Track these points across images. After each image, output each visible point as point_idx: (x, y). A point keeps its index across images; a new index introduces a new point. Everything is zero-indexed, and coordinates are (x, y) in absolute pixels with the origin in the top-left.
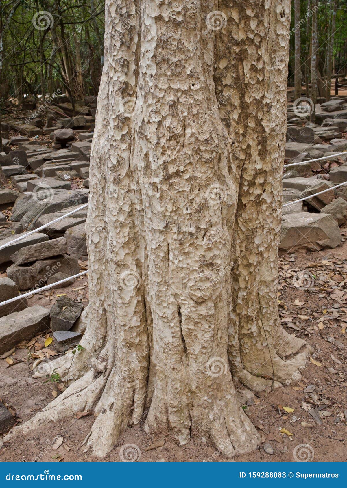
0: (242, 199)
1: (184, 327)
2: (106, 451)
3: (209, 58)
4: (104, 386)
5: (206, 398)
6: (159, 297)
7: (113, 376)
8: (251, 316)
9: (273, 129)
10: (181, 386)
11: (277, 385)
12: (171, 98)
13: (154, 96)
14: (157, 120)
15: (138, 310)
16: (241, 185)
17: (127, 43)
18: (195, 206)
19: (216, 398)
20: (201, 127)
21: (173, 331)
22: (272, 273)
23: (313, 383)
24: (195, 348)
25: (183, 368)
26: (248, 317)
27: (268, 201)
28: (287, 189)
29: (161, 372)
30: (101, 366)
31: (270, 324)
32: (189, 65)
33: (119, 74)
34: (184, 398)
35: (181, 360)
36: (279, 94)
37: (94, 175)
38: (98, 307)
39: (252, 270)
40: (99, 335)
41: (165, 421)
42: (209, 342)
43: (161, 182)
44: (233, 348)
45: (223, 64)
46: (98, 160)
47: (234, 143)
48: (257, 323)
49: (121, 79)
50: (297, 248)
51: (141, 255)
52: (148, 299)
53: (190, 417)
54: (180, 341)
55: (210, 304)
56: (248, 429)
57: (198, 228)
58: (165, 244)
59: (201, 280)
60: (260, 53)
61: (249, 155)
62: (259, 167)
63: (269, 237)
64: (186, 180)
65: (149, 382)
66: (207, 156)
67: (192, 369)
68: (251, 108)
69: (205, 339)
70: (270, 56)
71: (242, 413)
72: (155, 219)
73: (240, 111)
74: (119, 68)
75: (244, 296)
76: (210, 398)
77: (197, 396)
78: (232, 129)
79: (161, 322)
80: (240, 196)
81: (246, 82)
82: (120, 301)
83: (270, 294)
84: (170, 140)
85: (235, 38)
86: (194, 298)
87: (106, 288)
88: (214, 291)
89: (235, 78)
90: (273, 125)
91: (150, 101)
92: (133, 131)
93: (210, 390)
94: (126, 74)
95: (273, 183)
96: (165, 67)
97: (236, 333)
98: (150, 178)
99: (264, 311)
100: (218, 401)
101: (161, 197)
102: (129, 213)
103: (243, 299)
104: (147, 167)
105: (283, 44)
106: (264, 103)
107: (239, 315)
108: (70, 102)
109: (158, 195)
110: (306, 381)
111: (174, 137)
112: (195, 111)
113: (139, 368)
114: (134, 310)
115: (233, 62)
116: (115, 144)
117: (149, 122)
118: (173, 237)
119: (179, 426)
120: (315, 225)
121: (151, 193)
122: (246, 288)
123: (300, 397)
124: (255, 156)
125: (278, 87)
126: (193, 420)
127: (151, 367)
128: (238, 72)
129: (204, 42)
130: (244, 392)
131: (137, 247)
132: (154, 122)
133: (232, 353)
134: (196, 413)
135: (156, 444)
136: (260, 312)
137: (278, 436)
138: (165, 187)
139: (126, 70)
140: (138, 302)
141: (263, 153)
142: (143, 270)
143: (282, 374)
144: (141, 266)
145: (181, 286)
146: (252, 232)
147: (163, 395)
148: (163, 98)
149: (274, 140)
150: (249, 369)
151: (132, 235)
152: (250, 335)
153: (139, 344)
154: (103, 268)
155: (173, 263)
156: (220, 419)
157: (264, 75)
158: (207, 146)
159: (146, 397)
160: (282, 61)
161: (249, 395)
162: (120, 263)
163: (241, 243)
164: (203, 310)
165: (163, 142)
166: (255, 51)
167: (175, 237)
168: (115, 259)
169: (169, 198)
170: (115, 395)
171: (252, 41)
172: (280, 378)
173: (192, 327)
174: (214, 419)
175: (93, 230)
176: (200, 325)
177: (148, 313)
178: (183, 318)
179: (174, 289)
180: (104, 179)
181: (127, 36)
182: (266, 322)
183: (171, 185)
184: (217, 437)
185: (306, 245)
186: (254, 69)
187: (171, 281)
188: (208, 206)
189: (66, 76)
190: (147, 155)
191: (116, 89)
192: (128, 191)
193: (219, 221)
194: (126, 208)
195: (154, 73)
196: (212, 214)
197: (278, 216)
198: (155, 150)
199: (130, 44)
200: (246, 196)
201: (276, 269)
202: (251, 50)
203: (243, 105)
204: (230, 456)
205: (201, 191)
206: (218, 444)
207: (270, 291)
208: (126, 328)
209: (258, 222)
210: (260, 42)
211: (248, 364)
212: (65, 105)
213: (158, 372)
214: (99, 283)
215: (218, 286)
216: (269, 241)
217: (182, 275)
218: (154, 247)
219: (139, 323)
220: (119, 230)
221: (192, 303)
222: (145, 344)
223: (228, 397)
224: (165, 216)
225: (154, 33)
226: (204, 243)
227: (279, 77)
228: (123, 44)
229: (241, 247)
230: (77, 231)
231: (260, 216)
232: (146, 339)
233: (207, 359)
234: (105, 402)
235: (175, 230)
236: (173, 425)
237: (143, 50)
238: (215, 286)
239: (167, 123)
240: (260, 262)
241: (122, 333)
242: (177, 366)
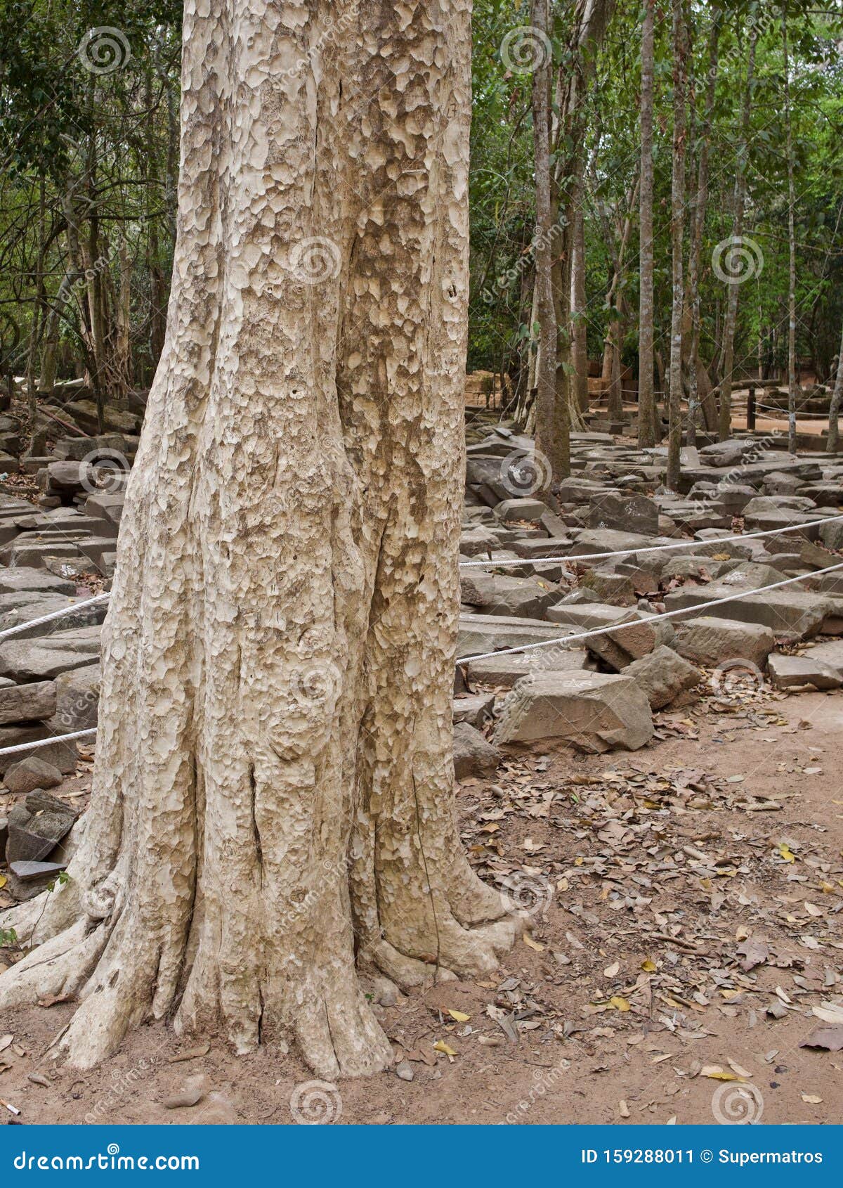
0: (382, 589)
1: (258, 806)
2: (95, 1057)
3: (328, 352)
4: (104, 947)
5: (292, 957)
6: (218, 747)
7: (123, 923)
8: (399, 823)
9: (436, 472)
10: (247, 928)
11: (446, 975)
12: (258, 409)
13: (233, 404)
14: (235, 441)
15: (181, 779)
16: (380, 564)
17: (201, 320)
18: (287, 584)
19: (312, 961)
20: (303, 456)
21: (239, 814)
22: (440, 739)
23: (520, 975)
24: (277, 852)
25: (254, 891)
26: (392, 824)
27: (430, 597)
28: (561, 625)
29: (214, 900)
30: (101, 907)
31: (437, 845)
32: (290, 362)
33: (184, 366)
34: (252, 955)
35: (250, 876)
36: (448, 415)
37: (128, 533)
38: (109, 791)
39: (399, 726)
40: (105, 850)
41: (213, 1004)
42: (303, 841)
43: (234, 541)
44: (362, 888)
45: (354, 361)
46: (137, 506)
47: (367, 490)
48: (412, 840)
49: (186, 374)
50: (553, 743)
51: (196, 674)
52: (202, 759)
53: (261, 997)
54: (251, 837)
55: (307, 765)
56: (371, 1034)
57: (290, 622)
58: (235, 648)
59: (291, 717)
60: (413, 349)
61: (393, 513)
62: (412, 533)
63: (433, 666)
64: (275, 540)
65: (191, 935)
66: (310, 503)
67: (270, 894)
68: (398, 435)
69: (296, 834)
70: (433, 355)
71: (362, 1003)
72: (220, 605)
73: (379, 438)
74: (184, 356)
75: (384, 778)
76: (301, 957)
77: (276, 952)
78: (365, 466)
79: (219, 797)
80: (377, 583)
81: (390, 392)
82: (150, 760)
83: (436, 781)
84: (252, 474)
85: (374, 323)
86: (279, 749)
87: (129, 749)
88: (314, 739)
89: (372, 386)
90: (436, 465)
91: (226, 412)
92: (198, 458)
93: (302, 941)
94: (196, 366)
95: (439, 565)
96: (252, 362)
97: (368, 855)
98: (217, 534)
99: (426, 815)
100: (315, 969)
101: (233, 566)
102: (180, 596)
103: (383, 783)
104: (214, 516)
105: (453, 336)
106: (422, 427)
107: (375, 817)
108: (94, 401)
109: (228, 563)
110: (506, 972)
111: (259, 469)
112: (294, 432)
113: (174, 900)
114: (173, 777)
115: (370, 360)
116: (167, 476)
117: (222, 444)
118: (247, 637)
119: (237, 1014)
120: (596, 696)
121: (217, 559)
122: (389, 761)
123: (486, 998)
124: (405, 516)
125: (445, 403)
126: (268, 1003)
127: (197, 901)
128: (377, 376)
129: (320, 328)
130: (378, 980)
131: (189, 658)
132: (230, 444)
133: (359, 897)
134: (273, 987)
135: (193, 1052)
136: (416, 817)
137: (428, 1055)
138: (239, 550)
139: (195, 360)
140: (183, 763)
141: (419, 511)
142: (197, 703)
143: (459, 955)
144: (193, 696)
145: (257, 727)
146: (400, 652)
147: (214, 949)
148: (246, 408)
149: (439, 490)
150: (394, 940)
151: (182, 636)
152: (397, 865)
153: (177, 850)
154: (127, 709)
155: (246, 682)
156: (316, 1003)
157: (421, 384)
158: (312, 487)
159: (183, 963)
160: (452, 363)
161: (386, 987)
162: (156, 687)
163: (379, 671)
164: (294, 775)
165: (241, 476)
166: (405, 346)
167: (251, 635)
168: (148, 679)
169: (245, 568)
170: (123, 954)
171: (400, 331)
172: (454, 962)
173: (273, 807)
174: (305, 1002)
175: (116, 634)
176: (287, 805)
177: (199, 788)
178: (258, 789)
179: (245, 733)
180: (144, 538)
181: (202, 308)
182: (430, 841)
183: (250, 546)
184: (308, 1039)
185: (574, 738)
186: (403, 372)
187: (241, 718)
188: (309, 588)
189: (90, 337)
190: (215, 496)
191: (177, 388)
192: (182, 558)
193: (327, 614)
194: (177, 588)
195: (235, 371)
196: (316, 601)
197: (448, 627)
198: (228, 488)
199: (205, 321)
200: (389, 584)
201: (448, 732)
202: (398, 344)
203: (385, 429)
204: (329, 1078)
205: (299, 559)
206: (308, 1053)
207: (437, 775)
208: (157, 814)
209: (410, 634)
210: (414, 332)
211: (392, 929)
212: (81, 406)
213: (207, 903)
214: (117, 741)
215: (321, 731)
216: (433, 674)
217: (261, 706)
218: (216, 653)
219: (181, 807)
220: (158, 626)
221: (275, 760)
222: (189, 850)
223: (337, 964)
224: (237, 599)
225: (238, 311)
226: (299, 649)
227: (448, 388)
228: (194, 320)
229: (378, 678)
230: (79, 679)
231: (414, 625)
232: (192, 839)
233: (297, 875)
234: (102, 975)
235: (252, 624)
236: (226, 1011)
237: (222, 333)
238: (315, 729)
239: (249, 447)
240: (415, 714)
241: (148, 826)
242: (243, 886)
